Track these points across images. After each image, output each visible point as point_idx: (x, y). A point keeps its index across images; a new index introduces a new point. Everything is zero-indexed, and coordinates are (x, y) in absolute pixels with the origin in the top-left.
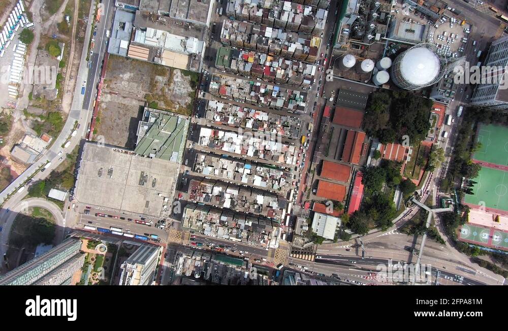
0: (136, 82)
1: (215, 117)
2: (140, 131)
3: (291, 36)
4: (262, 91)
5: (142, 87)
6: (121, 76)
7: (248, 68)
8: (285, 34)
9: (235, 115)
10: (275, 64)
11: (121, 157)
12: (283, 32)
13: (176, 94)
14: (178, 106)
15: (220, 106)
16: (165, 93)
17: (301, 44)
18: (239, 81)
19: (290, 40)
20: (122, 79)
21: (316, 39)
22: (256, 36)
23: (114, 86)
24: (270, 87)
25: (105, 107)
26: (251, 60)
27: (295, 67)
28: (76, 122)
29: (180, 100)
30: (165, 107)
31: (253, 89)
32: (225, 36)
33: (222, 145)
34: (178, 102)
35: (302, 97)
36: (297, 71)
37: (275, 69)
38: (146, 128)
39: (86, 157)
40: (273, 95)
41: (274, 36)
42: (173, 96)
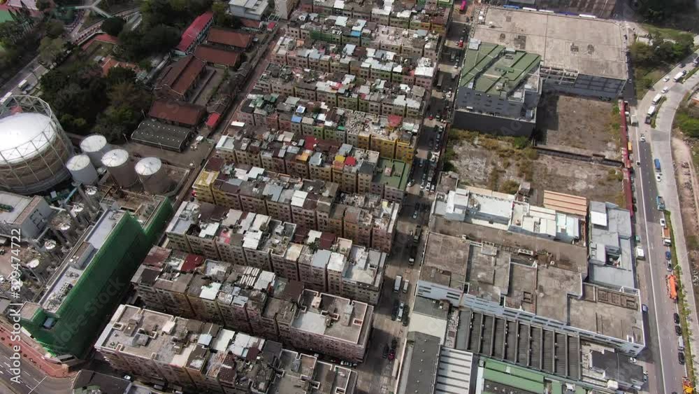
0: (559, 176)
1: (409, 89)
2: (537, 83)
3: (255, 189)
4: (322, 117)
5: (546, 169)
6: (592, 187)
7: (346, 148)
8: (265, 193)
9: (374, 90)
10: (293, 150)
11: (562, 64)
12: (269, 197)
13: (482, 159)
14: (476, 142)
15: (399, 101)
16: (501, 160)
17: (237, 178)
18: (364, 135)
19: (259, 184)
20: (588, 181)
21: (204, 182)
22: (326, 194)
23: (601, 172)
24: (308, 121)
25: (609, 144)
26: (339, 158)
27: (256, 144)
28: (654, 126)
29: (473, 149)
30: (500, 142)
31: (338, 118)
32: (389, 205)
33: (395, 57)
34: (476, 147)
35: (251, 105)
36: (253, 140)
37: (294, 144)
38: (528, 86)
39: (619, 65)
40: (304, 108)
41: (288, 192)
42: (486, 156)
